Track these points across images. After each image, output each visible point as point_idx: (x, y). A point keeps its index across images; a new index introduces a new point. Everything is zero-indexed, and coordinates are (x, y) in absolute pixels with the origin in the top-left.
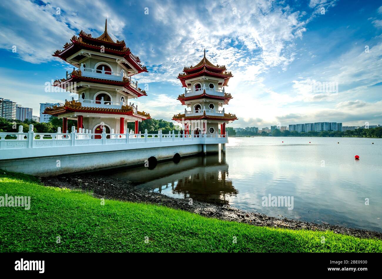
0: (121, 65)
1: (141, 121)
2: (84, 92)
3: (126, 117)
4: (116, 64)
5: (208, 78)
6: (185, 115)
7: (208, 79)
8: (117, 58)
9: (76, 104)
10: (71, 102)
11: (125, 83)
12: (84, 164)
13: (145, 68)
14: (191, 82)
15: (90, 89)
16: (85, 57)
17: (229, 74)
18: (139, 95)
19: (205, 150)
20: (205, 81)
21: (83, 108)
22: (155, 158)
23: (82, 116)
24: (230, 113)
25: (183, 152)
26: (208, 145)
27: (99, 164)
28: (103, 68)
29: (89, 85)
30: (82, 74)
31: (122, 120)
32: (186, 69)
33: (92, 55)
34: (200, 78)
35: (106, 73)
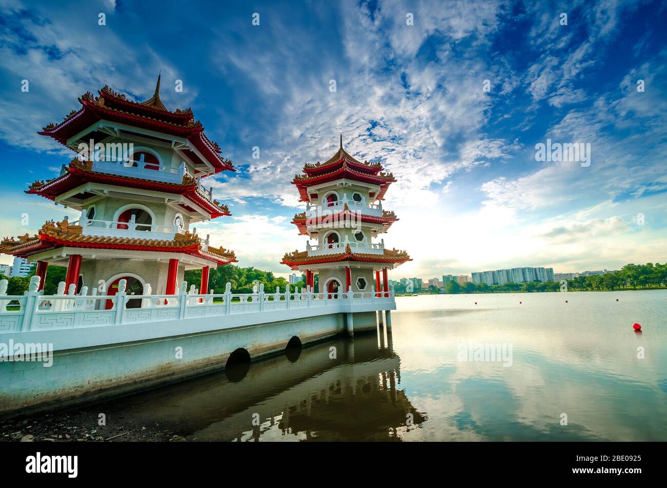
0: (180, 154)
1: (215, 266)
2: (94, 206)
3: (182, 258)
4: (172, 151)
5: (350, 183)
6: (306, 253)
7: (351, 185)
8: (174, 140)
9: (69, 230)
10: (58, 224)
11: (188, 189)
12: (54, 382)
13: (230, 163)
14: (318, 190)
15: (108, 199)
16: (109, 135)
17: (388, 176)
18: (215, 214)
19: (351, 326)
20: (345, 188)
21: (84, 237)
22: (246, 351)
23: (79, 256)
24: (396, 249)
25: (307, 332)
26: (356, 315)
27: (98, 380)
28: (143, 156)
29: (106, 190)
30: (93, 166)
31: (173, 263)
32: (309, 167)
33: (122, 131)
34: (337, 183)
35: (147, 167)
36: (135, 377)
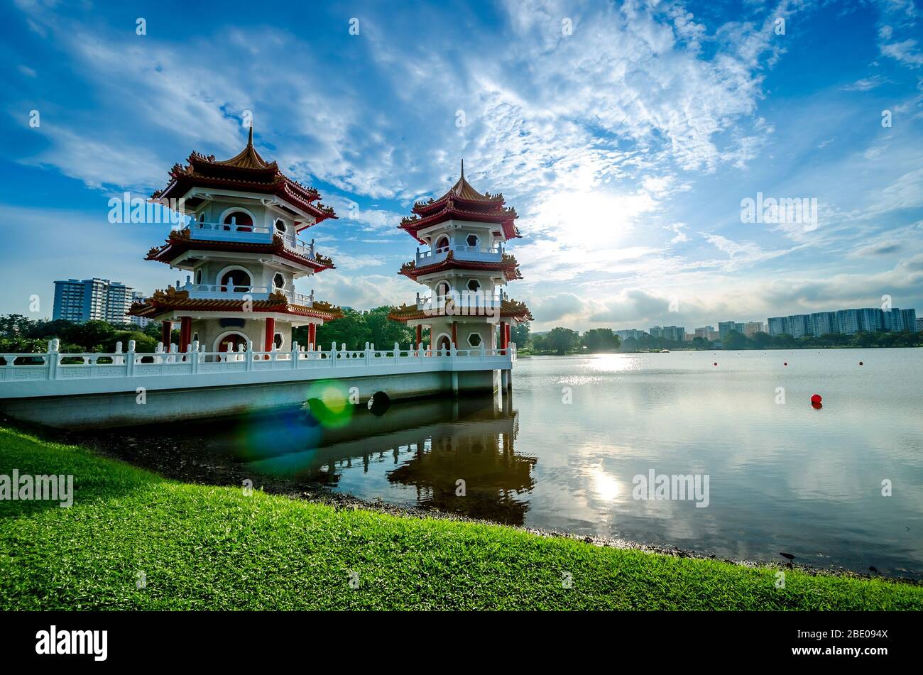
0: (276, 210)
1: (321, 323)
2: (200, 269)
3: (277, 317)
4: (263, 208)
5: (460, 224)
6: (416, 306)
7: (460, 227)
8: (262, 198)
9: (178, 296)
10: (166, 291)
13: (331, 210)
14: (431, 233)
15: (210, 263)
16: (204, 200)
17: (509, 212)
18: (318, 269)
19: (456, 385)
20: (456, 230)
21: (190, 300)
22: (321, 401)
23: (189, 318)
24: (515, 300)
25: (396, 388)
26: (462, 374)
27: (186, 413)
28: (234, 219)
29: (205, 256)
30: (191, 234)
31: (270, 322)
32: (420, 206)
33: (212, 195)
34: (445, 225)
35: (239, 229)
36: (214, 413)
